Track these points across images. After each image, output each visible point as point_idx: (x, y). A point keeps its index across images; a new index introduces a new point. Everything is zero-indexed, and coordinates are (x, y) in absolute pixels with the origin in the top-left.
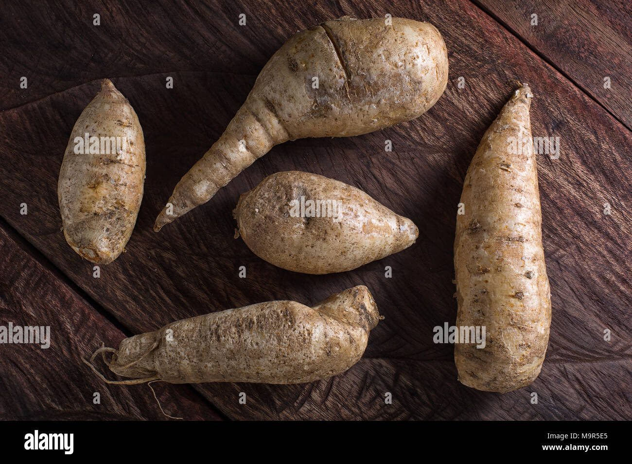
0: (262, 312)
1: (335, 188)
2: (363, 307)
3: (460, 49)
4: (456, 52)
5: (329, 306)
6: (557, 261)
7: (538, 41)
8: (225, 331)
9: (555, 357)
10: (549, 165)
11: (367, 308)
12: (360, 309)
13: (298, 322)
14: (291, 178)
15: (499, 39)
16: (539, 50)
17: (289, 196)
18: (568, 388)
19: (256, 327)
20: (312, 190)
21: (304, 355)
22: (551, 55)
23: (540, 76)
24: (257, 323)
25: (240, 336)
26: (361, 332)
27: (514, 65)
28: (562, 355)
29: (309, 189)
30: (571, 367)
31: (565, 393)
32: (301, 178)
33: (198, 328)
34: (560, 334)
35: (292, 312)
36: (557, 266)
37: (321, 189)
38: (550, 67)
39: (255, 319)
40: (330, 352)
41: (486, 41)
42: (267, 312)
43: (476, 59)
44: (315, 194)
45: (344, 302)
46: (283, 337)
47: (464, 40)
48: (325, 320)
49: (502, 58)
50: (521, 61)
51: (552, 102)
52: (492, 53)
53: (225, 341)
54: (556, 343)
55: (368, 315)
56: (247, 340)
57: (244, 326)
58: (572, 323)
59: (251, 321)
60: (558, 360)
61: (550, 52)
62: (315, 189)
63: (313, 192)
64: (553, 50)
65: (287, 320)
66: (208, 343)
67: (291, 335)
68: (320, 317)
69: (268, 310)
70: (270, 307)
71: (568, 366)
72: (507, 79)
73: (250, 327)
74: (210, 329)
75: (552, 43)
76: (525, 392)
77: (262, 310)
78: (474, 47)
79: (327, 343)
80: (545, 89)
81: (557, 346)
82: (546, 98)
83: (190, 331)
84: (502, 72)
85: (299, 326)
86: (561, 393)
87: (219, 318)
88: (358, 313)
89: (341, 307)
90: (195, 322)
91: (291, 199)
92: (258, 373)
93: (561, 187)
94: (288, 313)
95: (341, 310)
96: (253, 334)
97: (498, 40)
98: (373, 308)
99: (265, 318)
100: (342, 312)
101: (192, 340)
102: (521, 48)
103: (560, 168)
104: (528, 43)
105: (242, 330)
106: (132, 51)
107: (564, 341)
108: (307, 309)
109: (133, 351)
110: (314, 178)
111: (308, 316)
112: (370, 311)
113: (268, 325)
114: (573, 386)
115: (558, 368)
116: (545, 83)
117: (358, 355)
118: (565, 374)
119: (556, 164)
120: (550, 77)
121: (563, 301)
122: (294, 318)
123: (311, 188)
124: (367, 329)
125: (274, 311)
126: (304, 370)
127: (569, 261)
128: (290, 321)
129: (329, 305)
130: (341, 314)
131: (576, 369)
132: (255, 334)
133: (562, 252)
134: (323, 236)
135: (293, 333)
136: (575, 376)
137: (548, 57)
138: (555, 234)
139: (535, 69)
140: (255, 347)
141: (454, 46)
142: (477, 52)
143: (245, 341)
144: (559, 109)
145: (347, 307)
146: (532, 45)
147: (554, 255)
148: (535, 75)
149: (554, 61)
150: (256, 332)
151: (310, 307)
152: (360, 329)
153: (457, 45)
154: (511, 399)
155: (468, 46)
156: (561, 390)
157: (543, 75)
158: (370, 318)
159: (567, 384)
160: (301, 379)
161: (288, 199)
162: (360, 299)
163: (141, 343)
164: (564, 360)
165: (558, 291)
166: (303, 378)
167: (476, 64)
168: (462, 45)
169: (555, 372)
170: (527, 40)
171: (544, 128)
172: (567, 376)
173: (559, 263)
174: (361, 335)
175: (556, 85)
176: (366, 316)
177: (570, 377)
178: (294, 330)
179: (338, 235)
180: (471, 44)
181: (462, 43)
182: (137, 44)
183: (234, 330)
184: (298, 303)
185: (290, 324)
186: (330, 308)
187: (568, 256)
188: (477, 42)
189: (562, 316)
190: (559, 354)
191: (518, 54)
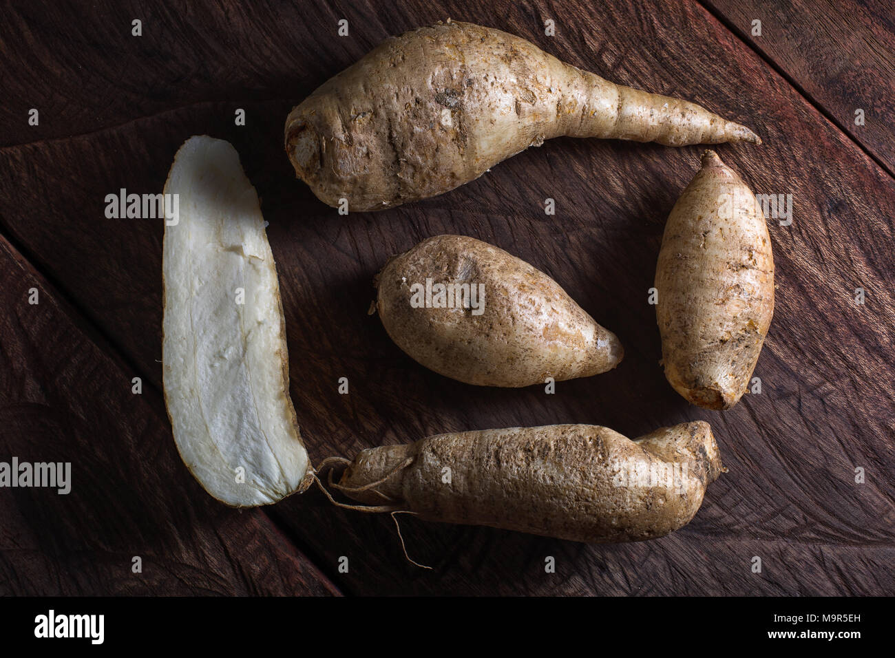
0: (564, 436)
1: (516, 270)
2: (702, 450)
3: (706, 91)
4: (699, 95)
5: (655, 443)
6: (822, 400)
7: (816, 87)
8: (508, 456)
9: (808, 535)
10: (820, 263)
11: (707, 453)
12: (697, 453)
13: (612, 456)
14: (460, 245)
15: (762, 81)
16: (816, 99)
17: (451, 268)
18: (822, 580)
19: (553, 455)
20: (484, 266)
21: (615, 503)
22: (833, 108)
23: (817, 137)
24: (555, 450)
25: (529, 465)
26: (696, 483)
27: (780, 119)
28: (818, 532)
29: (481, 263)
30: (830, 551)
31: (818, 587)
32: (473, 247)
33: (471, 447)
34: (817, 503)
35: (606, 441)
36: (821, 407)
37: (498, 267)
38: (831, 124)
39: (552, 444)
40: (651, 504)
41: (743, 83)
42: (570, 437)
43: (727, 106)
44: (487, 272)
45: (675, 440)
46: (590, 474)
47: (712, 80)
48: (650, 459)
49: (764, 108)
50: (790, 114)
51: (830, 173)
52: (751, 100)
53: (506, 468)
54: (811, 515)
55: (707, 463)
56: (539, 472)
57: (536, 451)
58: (837, 488)
59: (546, 446)
60: (812, 539)
61: (831, 103)
62: (489, 265)
63: (485, 269)
64: (837, 100)
65: (597, 451)
66: (483, 469)
67: (600, 472)
68: (644, 454)
69: (572, 435)
70: (575, 431)
71: (825, 549)
72: (769, 137)
73: (544, 454)
74: (488, 450)
75: (836, 90)
76: (761, 580)
77: (563, 433)
78: (725, 90)
79: (649, 491)
80: (822, 156)
81: (813, 520)
82: (822, 167)
83: (460, 450)
84: (763, 128)
85: (613, 462)
86: (813, 586)
87: (501, 437)
88: (694, 458)
89: (672, 446)
90: (467, 437)
91: (454, 272)
92: (546, 520)
93: (834, 294)
94: (600, 442)
95: (671, 450)
96: (547, 464)
97: (760, 82)
98: (715, 454)
99: (566, 444)
100: (673, 453)
101: (461, 462)
102: (792, 96)
103: (835, 268)
104: (802, 88)
105: (533, 457)
106: (252, 67)
107: (823, 514)
108: (625, 441)
109: (376, 466)
110: (491, 250)
111: (627, 451)
112: (711, 458)
113: (569, 455)
114: (831, 578)
115: (812, 552)
116: (823, 147)
117: (688, 516)
118: (820, 560)
119: (830, 262)
120: (830, 138)
121: (826, 456)
122: (608, 451)
123: (483, 263)
124: (705, 482)
125: (580, 437)
126: (612, 525)
127: (838, 400)
128: (602, 454)
129: (654, 441)
130: (671, 456)
131: (838, 554)
132: (550, 465)
133: (829, 386)
134: (487, 331)
135: (605, 469)
136: (835, 564)
137: (829, 110)
138: (821, 360)
139: (809, 126)
140: (549, 482)
141: (697, 88)
142: (729, 97)
143: (535, 471)
144: (839, 184)
145: (679, 447)
146: (807, 91)
147: (818, 391)
148: (808, 134)
149: (837, 116)
150: (551, 462)
151: (631, 439)
152: (696, 479)
153: (702, 86)
154: (740, 589)
155: (717, 88)
156: (812, 582)
157: (820, 135)
158: (709, 466)
159: (822, 575)
160: (605, 538)
161: (450, 272)
162: (699, 439)
163: (388, 457)
164: (821, 540)
165: (819, 441)
166: (607, 535)
167: (727, 115)
168: (708, 85)
169: (807, 555)
170: (801, 84)
171: (817, 210)
172: (824, 563)
173: (824, 403)
174: (696, 489)
175: (838, 151)
176: (705, 464)
177: (827, 564)
178: (605, 467)
179: (507, 333)
180: (721, 85)
181: (709, 83)
182: (258, 58)
183: (521, 455)
184: (614, 432)
185: (600, 457)
186: (656, 446)
187: (837, 393)
188: (730, 84)
189: (822, 477)
190: (814, 531)
191: (786, 103)
